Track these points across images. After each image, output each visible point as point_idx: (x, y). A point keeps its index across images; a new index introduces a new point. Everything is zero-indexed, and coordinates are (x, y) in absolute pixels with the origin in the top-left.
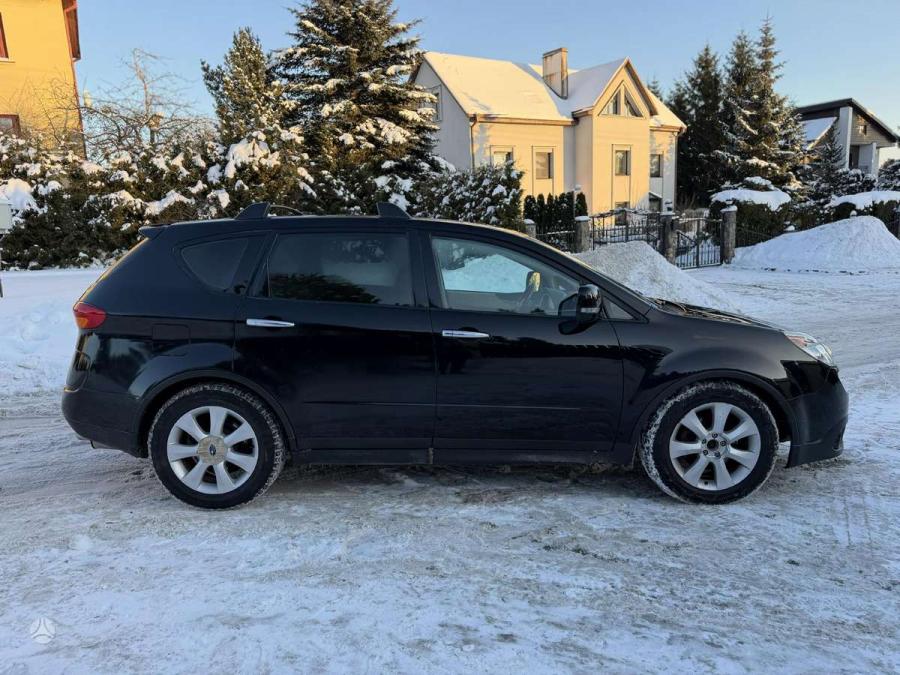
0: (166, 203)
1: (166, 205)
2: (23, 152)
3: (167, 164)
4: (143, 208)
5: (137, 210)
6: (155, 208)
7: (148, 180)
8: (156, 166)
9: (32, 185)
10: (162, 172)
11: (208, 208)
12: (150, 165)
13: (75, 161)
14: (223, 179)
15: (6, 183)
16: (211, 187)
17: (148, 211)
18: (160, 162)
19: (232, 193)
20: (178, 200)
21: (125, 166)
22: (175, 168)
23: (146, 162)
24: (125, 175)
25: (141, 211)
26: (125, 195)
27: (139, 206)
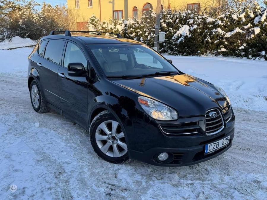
0: (233, 33)
1: (232, 34)
2: (190, 16)
3: (237, 17)
4: (224, 35)
5: (222, 36)
6: (228, 35)
7: (229, 24)
8: (232, 18)
9: (190, 27)
10: (235, 20)
11: (250, 35)
12: (231, 18)
13: (205, 18)
14: (260, 22)
15: (183, 27)
16: (254, 25)
17: (226, 36)
18: (235, 17)
19: (261, 28)
20: (238, 31)
21: (222, 19)
22: (241, 18)
23: (230, 17)
24: (220, 22)
25: (223, 36)
26: (219, 30)
27: (223, 34)
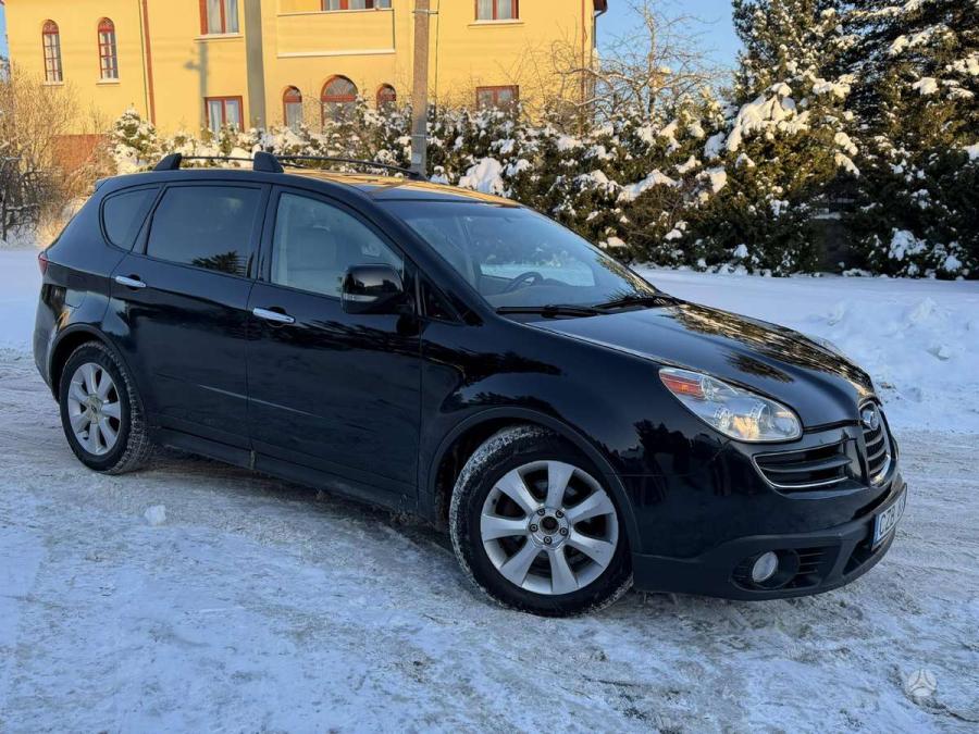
0: (644, 186)
1: (643, 189)
2: (500, 126)
3: (655, 136)
4: (617, 192)
5: (609, 195)
6: (630, 193)
7: (629, 157)
8: (639, 139)
9: (503, 164)
10: (647, 145)
11: (696, 194)
12: (632, 137)
13: (552, 135)
14: (723, 153)
15: (479, 163)
16: (708, 164)
17: (621, 197)
18: (646, 134)
19: (731, 172)
20: (659, 182)
21: (605, 141)
22: (664, 139)
23: (630, 135)
24: (601, 152)
25: (613, 197)
26: (599, 177)
27: (611, 191)
